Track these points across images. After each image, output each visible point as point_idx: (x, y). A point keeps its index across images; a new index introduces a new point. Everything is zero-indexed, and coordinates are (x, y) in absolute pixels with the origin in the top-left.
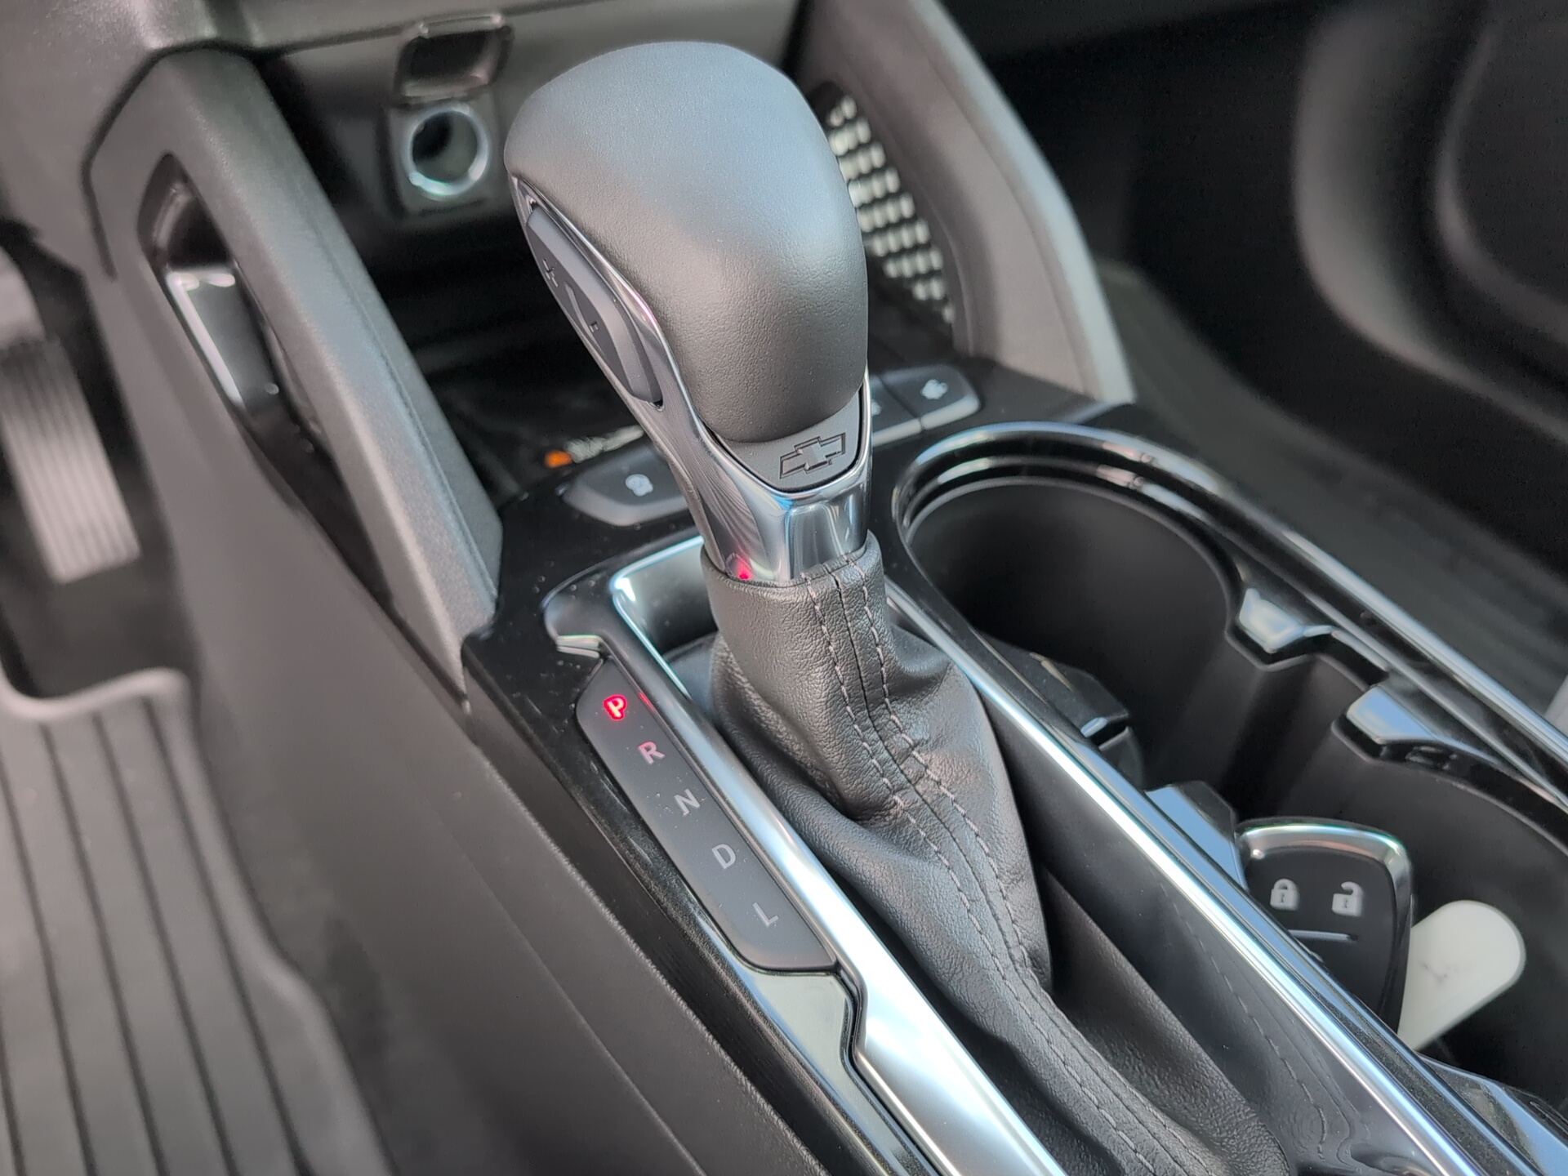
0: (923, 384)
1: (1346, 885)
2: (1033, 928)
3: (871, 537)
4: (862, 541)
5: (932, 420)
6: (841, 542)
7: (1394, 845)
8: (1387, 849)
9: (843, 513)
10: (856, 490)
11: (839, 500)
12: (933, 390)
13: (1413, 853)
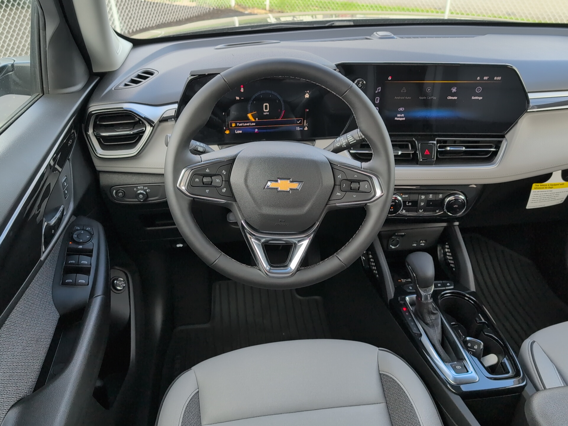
0: (447, 283)
1: (476, 345)
2: (440, 339)
3: (432, 298)
4: (431, 299)
5: (447, 288)
6: (429, 298)
7: (482, 343)
8: (481, 344)
9: (430, 296)
10: (431, 294)
11: (429, 294)
12: (448, 284)
13: (484, 346)
